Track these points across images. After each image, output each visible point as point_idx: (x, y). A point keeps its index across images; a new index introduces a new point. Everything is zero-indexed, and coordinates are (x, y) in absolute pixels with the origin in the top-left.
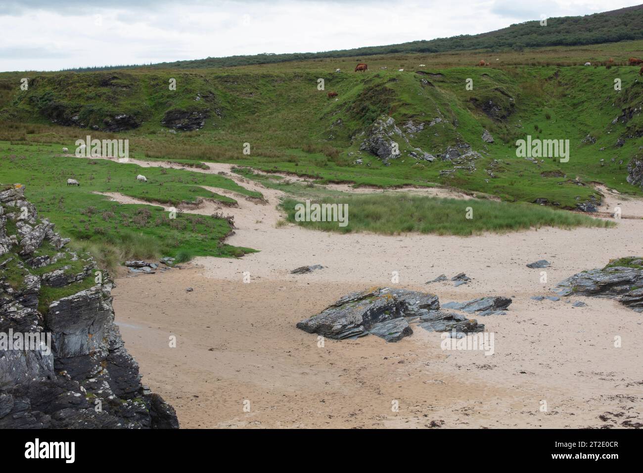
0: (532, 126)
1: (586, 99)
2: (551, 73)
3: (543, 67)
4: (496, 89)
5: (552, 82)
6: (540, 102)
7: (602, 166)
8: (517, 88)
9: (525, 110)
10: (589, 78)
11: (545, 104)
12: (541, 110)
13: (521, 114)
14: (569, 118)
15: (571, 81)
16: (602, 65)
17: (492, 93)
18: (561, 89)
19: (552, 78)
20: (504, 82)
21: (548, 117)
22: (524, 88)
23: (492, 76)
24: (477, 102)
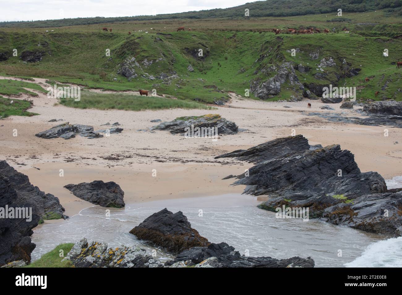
0: (217, 63)
1: (247, 49)
2: (231, 35)
3: (228, 31)
4: (199, 43)
5: (231, 40)
6: (223, 50)
7: (244, 84)
8: (212, 43)
9: (215, 55)
10: (250, 38)
11: (226, 51)
12: (223, 55)
13: (212, 57)
14: (237, 59)
15: (241, 40)
16: (258, 31)
17: (196, 45)
18: (235, 44)
19: (231, 38)
20: (205, 39)
21: (226, 59)
22: (216, 43)
23: (198, 36)
24: (189, 50)
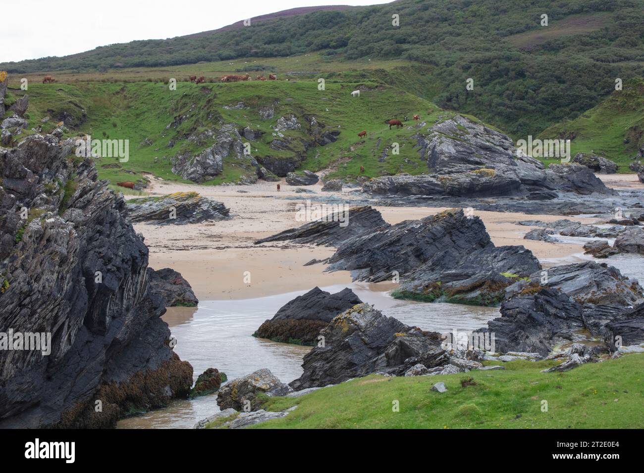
0: (101, 132)
1: (146, 110)
2: (118, 88)
3: (112, 83)
4: (70, 102)
5: (119, 96)
6: (109, 113)
7: (155, 162)
8: (89, 102)
9: (96, 120)
10: (150, 92)
11: (112, 114)
12: (109, 120)
13: (92, 123)
14: (132, 126)
15: (135, 95)
16: (161, 81)
17: (66, 105)
18: (126, 102)
19: (119, 92)
20: (76, 96)
21: (115, 125)
22: (95, 101)
23: (66, 90)
24: (54, 113)
